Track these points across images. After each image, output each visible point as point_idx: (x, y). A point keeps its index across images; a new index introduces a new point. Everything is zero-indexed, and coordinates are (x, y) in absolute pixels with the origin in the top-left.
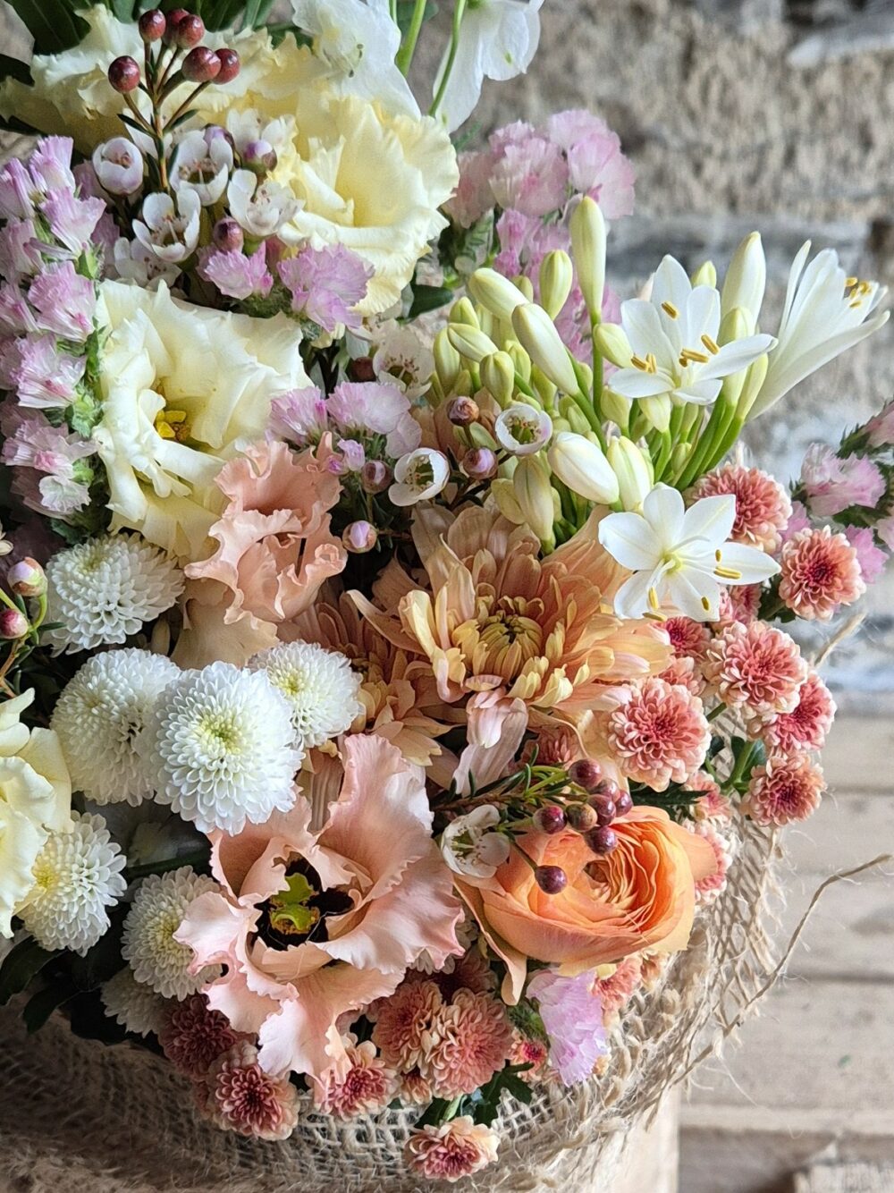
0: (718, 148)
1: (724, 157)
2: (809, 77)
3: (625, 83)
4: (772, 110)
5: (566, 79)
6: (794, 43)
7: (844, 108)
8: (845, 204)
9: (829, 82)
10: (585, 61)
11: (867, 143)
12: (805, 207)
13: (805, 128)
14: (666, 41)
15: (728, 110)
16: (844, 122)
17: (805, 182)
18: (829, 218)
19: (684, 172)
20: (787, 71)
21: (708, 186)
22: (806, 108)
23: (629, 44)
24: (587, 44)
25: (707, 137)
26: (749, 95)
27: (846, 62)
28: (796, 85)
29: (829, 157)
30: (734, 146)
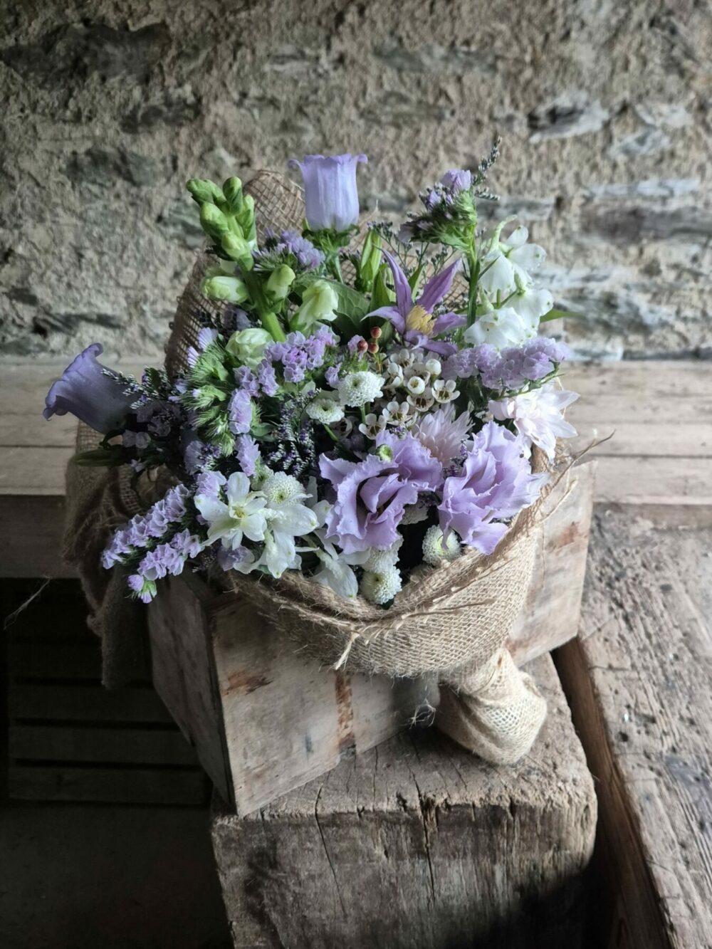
0: (505, 171)
1: (507, 175)
2: (536, 147)
3: (473, 148)
4: (524, 158)
5: (453, 146)
6: (531, 135)
7: (548, 157)
8: (548, 191)
9: (543, 149)
10: (460, 140)
11: (555, 170)
12: (534, 192)
13: (535, 165)
14: (487, 133)
15: (509, 158)
16: (548, 163)
17: (534, 184)
18: (543, 196)
19: (493, 180)
20: (529, 145)
21: (502, 185)
22: (535, 158)
23: (475, 133)
24: (460, 133)
25: (501, 167)
26: (516, 152)
27: (549, 142)
28: (532, 149)
29: (543, 175)
30: (510, 171)
